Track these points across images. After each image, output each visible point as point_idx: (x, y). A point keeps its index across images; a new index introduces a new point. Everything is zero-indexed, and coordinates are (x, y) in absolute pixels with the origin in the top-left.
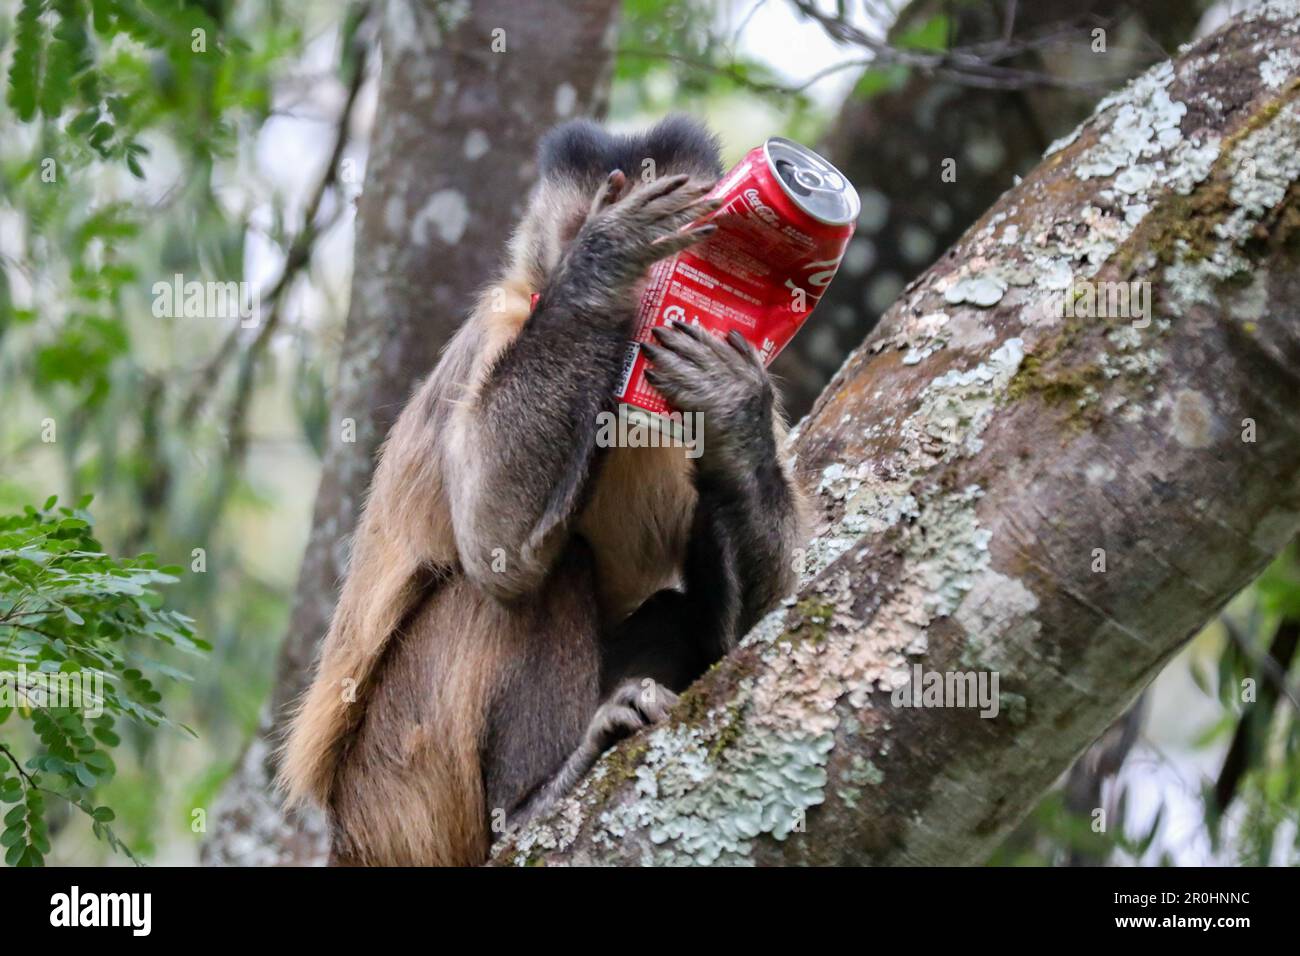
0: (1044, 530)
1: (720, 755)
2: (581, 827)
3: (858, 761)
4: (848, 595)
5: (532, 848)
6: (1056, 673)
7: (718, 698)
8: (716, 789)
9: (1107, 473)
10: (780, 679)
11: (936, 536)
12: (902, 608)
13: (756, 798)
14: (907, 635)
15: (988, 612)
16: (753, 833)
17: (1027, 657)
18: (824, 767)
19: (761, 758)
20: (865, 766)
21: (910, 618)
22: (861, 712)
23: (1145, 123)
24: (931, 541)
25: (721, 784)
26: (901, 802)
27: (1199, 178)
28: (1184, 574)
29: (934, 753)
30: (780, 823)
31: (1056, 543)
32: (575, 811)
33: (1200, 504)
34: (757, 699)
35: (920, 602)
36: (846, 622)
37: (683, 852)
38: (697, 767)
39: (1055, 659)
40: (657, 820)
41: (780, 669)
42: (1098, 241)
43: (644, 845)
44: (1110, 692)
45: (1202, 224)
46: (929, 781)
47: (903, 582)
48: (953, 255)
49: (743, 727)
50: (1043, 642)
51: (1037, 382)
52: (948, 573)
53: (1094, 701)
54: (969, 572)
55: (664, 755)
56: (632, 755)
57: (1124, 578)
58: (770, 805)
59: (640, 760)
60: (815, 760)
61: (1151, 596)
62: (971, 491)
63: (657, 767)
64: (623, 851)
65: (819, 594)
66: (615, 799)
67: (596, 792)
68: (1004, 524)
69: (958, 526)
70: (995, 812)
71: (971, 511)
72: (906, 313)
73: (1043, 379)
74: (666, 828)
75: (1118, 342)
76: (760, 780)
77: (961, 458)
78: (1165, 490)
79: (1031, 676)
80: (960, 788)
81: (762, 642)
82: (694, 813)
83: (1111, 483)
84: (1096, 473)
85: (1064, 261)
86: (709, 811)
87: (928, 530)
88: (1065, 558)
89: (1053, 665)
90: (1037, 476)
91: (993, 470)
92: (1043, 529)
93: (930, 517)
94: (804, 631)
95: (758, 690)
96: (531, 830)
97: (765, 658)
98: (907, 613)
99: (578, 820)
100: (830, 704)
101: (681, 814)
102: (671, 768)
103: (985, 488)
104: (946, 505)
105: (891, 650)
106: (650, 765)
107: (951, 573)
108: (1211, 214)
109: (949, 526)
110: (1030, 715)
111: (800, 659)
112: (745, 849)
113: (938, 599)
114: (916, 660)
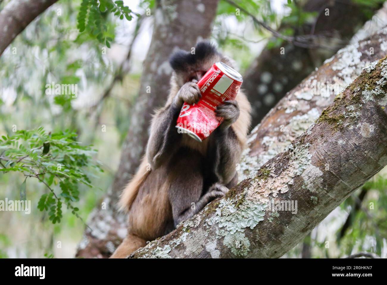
0: (326, 155)
1: (238, 206)
2: (201, 222)
4: (274, 168)
5: (187, 227)
6: (326, 192)
7: (238, 192)
8: (236, 215)
9: (343, 142)
10: (255, 188)
11: (297, 155)
13: (246, 218)
14: (289, 179)
15: (310, 175)
16: (245, 227)
17: (319, 187)
18: (264, 211)
19: (248, 208)
20: (275, 212)
22: (275, 198)
23: (351, 57)
25: (238, 213)
26: (283, 222)
27: (372, 69)
28: (360, 169)
30: (252, 225)
31: (329, 159)
32: (199, 218)
33: (366, 152)
34: (249, 193)
35: (293, 171)
36: (273, 175)
37: (227, 230)
38: (232, 209)
39: (326, 189)
40: (220, 222)
41: (255, 186)
43: (217, 228)
45: (373, 80)
46: (291, 217)
47: (288, 166)
48: (300, 86)
49: (245, 200)
50: (323, 184)
51: (327, 118)
52: (300, 165)
53: (335, 200)
54: (306, 164)
55: (223, 205)
56: (215, 205)
57: (345, 169)
58: (250, 220)
59: (217, 206)
60: (262, 210)
61: (352, 175)
62: (307, 145)
63: (221, 208)
64: (211, 229)
65: (266, 167)
66: (210, 216)
67: (205, 214)
68: (316, 153)
69: (304, 153)
70: (307, 227)
71: (307, 149)
72: (287, 100)
74: (223, 224)
75: (348, 109)
76: (248, 213)
77: (305, 135)
78: (357, 147)
79: (319, 192)
80: (299, 220)
81: (251, 178)
82: (230, 221)
83: (344, 145)
84: (340, 142)
86: (234, 220)
87: (296, 153)
90: (325, 142)
91: (314, 139)
93: (297, 150)
94: (262, 177)
95: (249, 191)
96: (187, 222)
97: (251, 183)
98: (289, 174)
99: (200, 220)
100: (267, 195)
101: (227, 221)
102: (225, 209)
103: (311, 144)
104: (301, 147)
105: (284, 183)
108: (375, 78)
109: (301, 153)
110: (318, 202)
111: (260, 183)
112: (243, 231)
113: (297, 171)
114: (290, 186)
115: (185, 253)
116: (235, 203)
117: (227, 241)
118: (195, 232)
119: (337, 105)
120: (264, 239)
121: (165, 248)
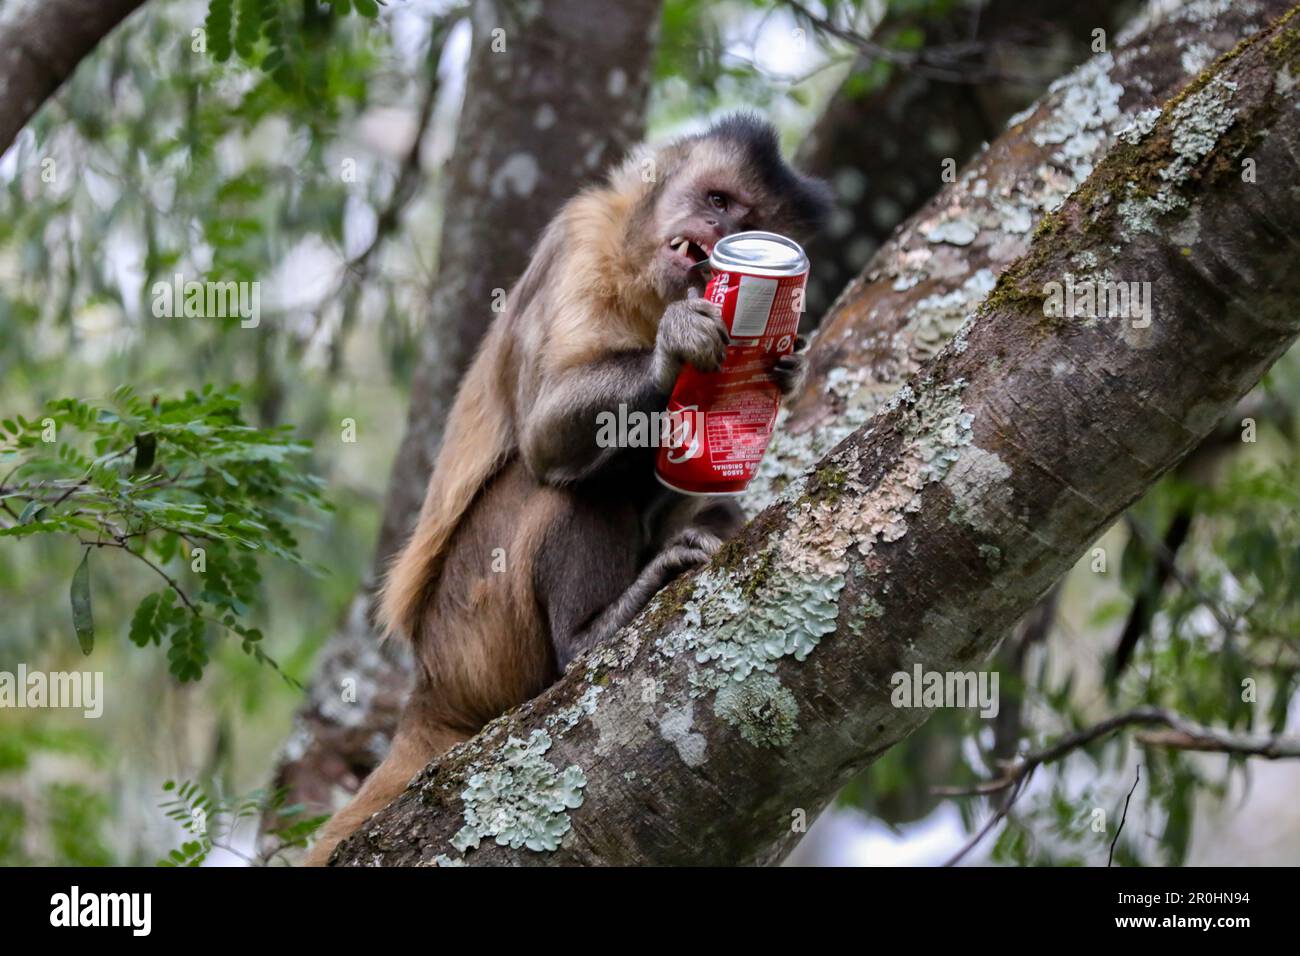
0: (1017, 414)
1: (753, 593)
2: (639, 650)
3: (864, 598)
4: (857, 465)
5: (598, 667)
6: (1025, 529)
7: (751, 547)
8: (749, 620)
9: (1068, 368)
10: (801, 532)
11: (928, 418)
12: (902, 476)
13: (781, 628)
14: (905, 497)
15: (971, 479)
16: (778, 655)
17: (1003, 516)
18: (837, 603)
19: (786, 595)
20: (870, 602)
21: (907, 483)
22: (867, 559)
23: (1089, 102)
24: (925, 422)
25: (752, 615)
26: (898, 631)
27: (1145, 132)
28: (1129, 451)
29: (925, 593)
30: (801, 647)
31: (1026, 425)
32: (634, 637)
33: (1143, 394)
34: (783, 548)
35: (916, 471)
36: (856, 487)
37: (722, 671)
38: (734, 602)
39: (1025, 519)
40: (701, 645)
41: (801, 525)
42: (1052, 194)
43: (691, 665)
44: (1068, 545)
45: (1148, 168)
46: (922, 615)
47: (902, 455)
48: (934, 204)
49: (772, 570)
50: (1015, 504)
51: (1012, 295)
52: (938, 448)
53: (1055, 552)
54: (956, 447)
55: (706, 593)
56: (680, 593)
57: (1081, 453)
58: (793, 633)
59: (688, 597)
60: (829, 597)
61: (1103, 468)
62: (957, 383)
63: (701, 602)
64: (673, 669)
65: (834, 465)
66: (666, 628)
67: (651, 622)
68: (984, 408)
69: (947, 410)
70: (973, 642)
71: (958, 398)
72: (897, 250)
73: (1017, 292)
74: (708, 651)
75: (1078, 263)
76: (785, 613)
77: (949, 356)
78: (1114, 382)
79: (1005, 531)
80: (946, 621)
81: (787, 503)
82: (731, 639)
83: (1071, 376)
84: (1059, 368)
85: (1024, 210)
86: (743, 637)
87: (923, 413)
88: (1034, 436)
89: (1021, 522)
90: (1012, 371)
91: (976, 365)
92: (1017, 412)
93: (925, 403)
94: (821, 494)
95: (784, 541)
96: (598, 652)
97: (789, 516)
98: (906, 479)
99: (636, 645)
100: (842, 552)
101: (721, 640)
102: (713, 603)
103: (969, 380)
104: (938, 393)
105: (892, 509)
106: (696, 600)
107: (942, 448)
108: (1155, 161)
109: (940, 410)
110: (1003, 563)
111: (818, 516)
112: (772, 668)
113: (930, 468)
114: (912, 517)
115: (596, 750)
116: (743, 584)
117: (726, 703)
118: (624, 682)
119: (1041, 252)
120: (840, 689)
121: (532, 740)
